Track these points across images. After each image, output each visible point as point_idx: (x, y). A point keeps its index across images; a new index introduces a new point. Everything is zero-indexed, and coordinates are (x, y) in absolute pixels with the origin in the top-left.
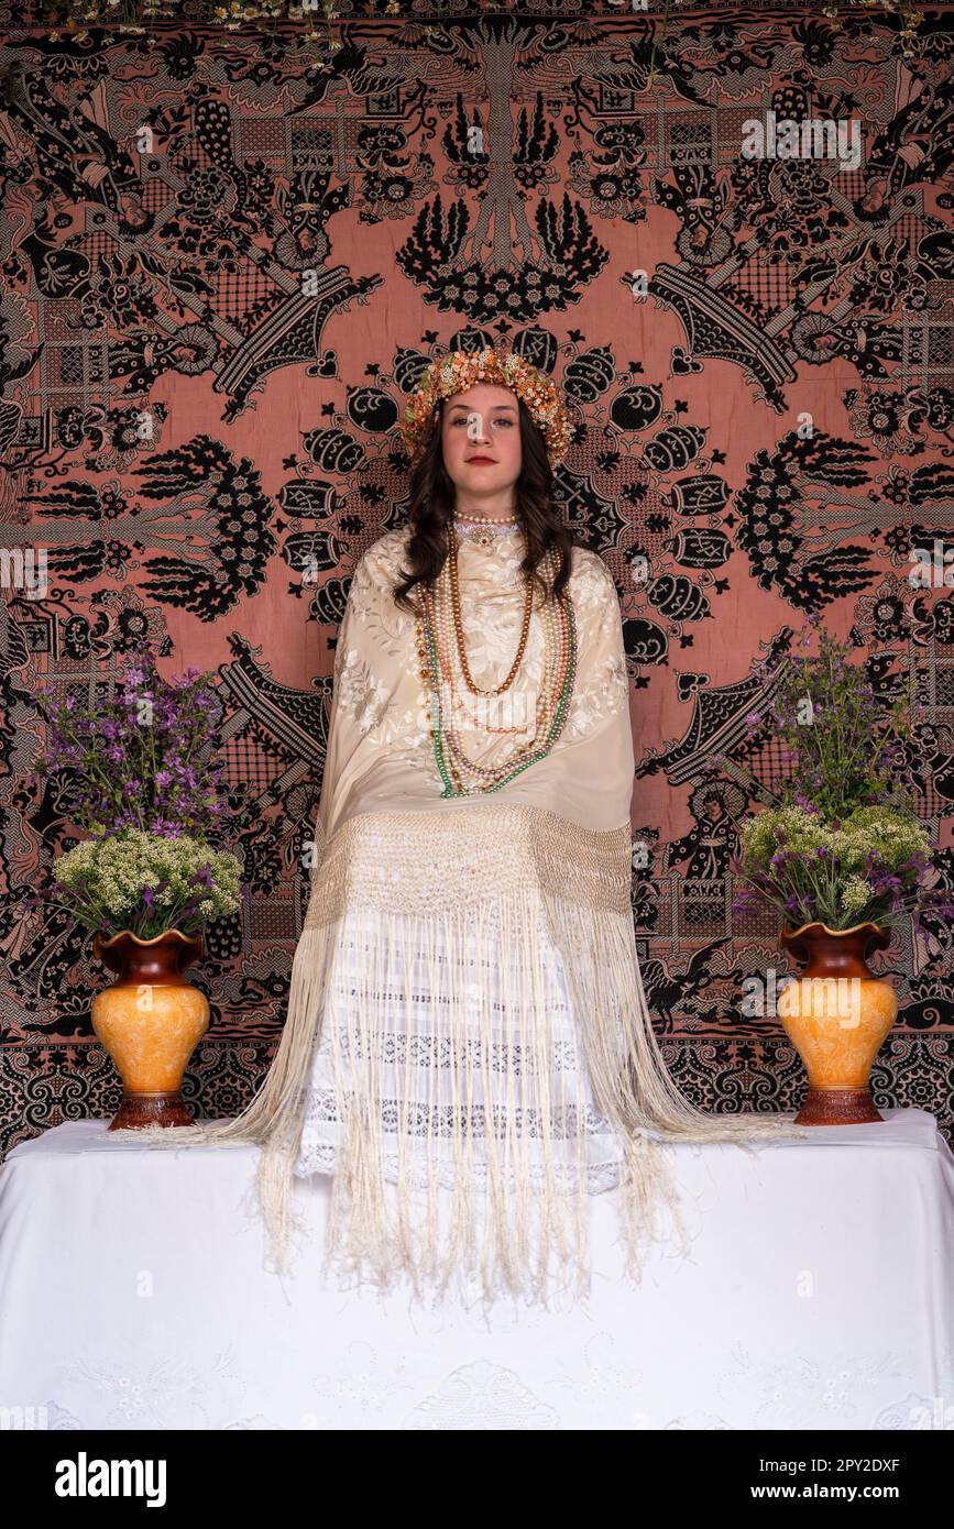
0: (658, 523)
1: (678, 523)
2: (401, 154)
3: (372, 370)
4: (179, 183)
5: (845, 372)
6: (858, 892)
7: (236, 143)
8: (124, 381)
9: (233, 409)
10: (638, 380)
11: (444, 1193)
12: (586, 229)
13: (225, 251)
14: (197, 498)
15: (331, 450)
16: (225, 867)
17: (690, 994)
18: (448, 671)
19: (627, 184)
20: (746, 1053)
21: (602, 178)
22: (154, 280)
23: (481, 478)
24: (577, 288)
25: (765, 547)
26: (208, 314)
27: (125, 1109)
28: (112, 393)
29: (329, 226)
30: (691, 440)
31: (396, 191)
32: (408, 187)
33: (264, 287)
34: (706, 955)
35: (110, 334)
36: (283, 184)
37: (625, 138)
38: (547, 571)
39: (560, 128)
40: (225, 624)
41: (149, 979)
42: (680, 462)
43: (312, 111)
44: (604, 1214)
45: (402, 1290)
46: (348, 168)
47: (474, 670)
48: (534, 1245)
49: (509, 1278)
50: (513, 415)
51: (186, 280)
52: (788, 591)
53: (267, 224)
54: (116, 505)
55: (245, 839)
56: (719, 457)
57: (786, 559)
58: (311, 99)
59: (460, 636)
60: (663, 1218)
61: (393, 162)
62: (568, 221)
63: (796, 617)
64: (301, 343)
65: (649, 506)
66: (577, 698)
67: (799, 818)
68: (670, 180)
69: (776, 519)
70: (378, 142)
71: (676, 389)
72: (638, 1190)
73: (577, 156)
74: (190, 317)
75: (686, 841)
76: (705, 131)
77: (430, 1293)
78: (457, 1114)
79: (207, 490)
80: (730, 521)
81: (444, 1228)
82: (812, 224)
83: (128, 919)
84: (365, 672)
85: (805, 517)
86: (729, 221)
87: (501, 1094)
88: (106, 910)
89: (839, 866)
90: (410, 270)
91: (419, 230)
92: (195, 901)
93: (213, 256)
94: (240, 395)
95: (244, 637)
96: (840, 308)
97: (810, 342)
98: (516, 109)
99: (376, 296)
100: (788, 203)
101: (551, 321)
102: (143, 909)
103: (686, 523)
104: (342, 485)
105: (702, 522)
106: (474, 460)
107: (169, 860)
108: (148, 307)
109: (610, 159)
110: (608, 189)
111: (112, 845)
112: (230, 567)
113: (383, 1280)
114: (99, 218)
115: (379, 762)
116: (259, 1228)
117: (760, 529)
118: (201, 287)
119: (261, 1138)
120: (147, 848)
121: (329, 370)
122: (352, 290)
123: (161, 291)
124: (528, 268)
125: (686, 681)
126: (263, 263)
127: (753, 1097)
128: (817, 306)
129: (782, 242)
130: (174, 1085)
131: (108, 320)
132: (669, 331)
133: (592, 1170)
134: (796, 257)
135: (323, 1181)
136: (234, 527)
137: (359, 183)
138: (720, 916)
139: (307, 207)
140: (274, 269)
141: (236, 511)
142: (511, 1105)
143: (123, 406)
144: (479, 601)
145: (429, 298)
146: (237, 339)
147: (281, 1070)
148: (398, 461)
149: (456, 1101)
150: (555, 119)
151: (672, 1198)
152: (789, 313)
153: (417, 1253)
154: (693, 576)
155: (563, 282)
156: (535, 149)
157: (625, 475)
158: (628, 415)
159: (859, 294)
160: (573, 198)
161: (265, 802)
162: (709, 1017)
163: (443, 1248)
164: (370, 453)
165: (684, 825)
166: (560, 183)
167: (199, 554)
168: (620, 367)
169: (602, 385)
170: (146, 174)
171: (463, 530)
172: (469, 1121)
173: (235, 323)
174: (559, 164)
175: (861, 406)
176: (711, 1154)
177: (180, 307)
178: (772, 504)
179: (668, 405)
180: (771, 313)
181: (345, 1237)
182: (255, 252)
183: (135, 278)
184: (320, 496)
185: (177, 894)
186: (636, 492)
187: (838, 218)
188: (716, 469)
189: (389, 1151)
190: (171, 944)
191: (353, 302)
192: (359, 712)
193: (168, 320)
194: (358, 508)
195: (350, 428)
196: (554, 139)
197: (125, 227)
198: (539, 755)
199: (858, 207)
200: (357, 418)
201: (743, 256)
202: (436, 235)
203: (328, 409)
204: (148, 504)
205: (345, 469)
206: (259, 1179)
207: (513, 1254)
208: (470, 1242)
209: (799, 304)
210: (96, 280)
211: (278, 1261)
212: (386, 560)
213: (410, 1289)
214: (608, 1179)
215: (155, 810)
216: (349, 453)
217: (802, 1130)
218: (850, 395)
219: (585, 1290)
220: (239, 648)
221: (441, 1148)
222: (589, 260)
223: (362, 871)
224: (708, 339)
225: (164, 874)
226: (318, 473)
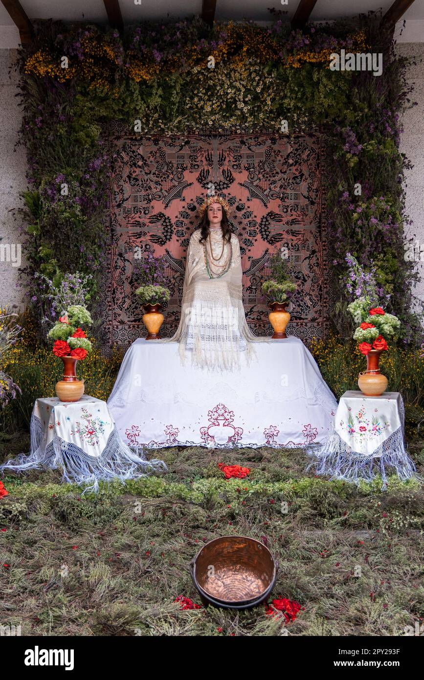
0: (244, 229)
1: (248, 229)
2: (197, 160)
3: (192, 200)
4: (156, 165)
5: (278, 201)
6: (284, 296)
7: (166, 158)
8: (146, 202)
9: (166, 207)
10: (241, 202)
11: (213, 352)
12: (231, 174)
13: (165, 178)
14: (159, 223)
15: (185, 215)
16: (168, 292)
17: (250, 315)
18: (209, 255)
19: (239, 166)
20: (260, 326)
21: (234, 165)
22: (151, 183)
23: (216, 220)
24: (230, 185)
25: (264, 233)
26: (161, 189)
27: (149, 336)
28: (144, 204)
29: (184, 173)
30: (250, 214)
31: (196, 167)
32: (198, 166)
33: (172, 185)
34: (253, 308)
35: (143, 193)
36: (175, 166)
37: (238, 158)
38: (227, 237)
39: (226, 155)
40: (165, 247)
41: (153, 312)
42: (248, 217)
43: (181, 152)
44: (242, 355)
45: (206, 369)
46: (187, 163)
47: (214, 256)
48: (230, 361)
49: (225, 367)
50: (221, 209)
51: (157, 183)
52: (268, 241)
53: (172, 173)
54: (144, 225)
55: (168, 286)
56: (255, 217)
57: (268, 235)
58: (180, 150)
59: (211, 249)
60: (253, 356)
61: (196, 162)
62: (228, 173)
63: (269, 246)
64: (178, 195)
65: (242, 226)
66: (233, 261)
67: (273, 283)
68: (246, 165)
69: (266, 228)
70: (193, 158)
71: (248, 204)
72: (248, 351)
73: (229, 161)
74: (158, 190)
75: (249, 287)
76: (253, 156)
77: (211, 370)
78: (215, 337)
79: (161, 222)
80: (257, 228)
81: (213, 358)
82: (272, 174)
83: (149, 301)
84: (193, 255)
85: (271, 227)
86: (257, 173)
87: (223, 333)
88: (146, 300)
89: (281, 291)
90: (199, 182)
91: (200, 174)
92: (162, 298)
93: (162, 179)
94: (167, 204)
95: (168, 249)
96: (278, 189)
97: (272, 196)
98: (218, 152)
99: (192, 186)
100: (268, 170)
101: (225, 191)
102: (153, 299)
103: (249, 229)
104: (186, 221)
105: (252, 228)
106: (214, 217)
107: (158, 290)
108: (150, 188)
109: (236, 162)
110: (235, 167)
111: (147, 287)
112: (165, 236)
113: (202, 367)
114: (141, 171)
115: (197, 272)
116: (179, 358)
117: (263, 230)
118: (160, 184)
119: (178, 341)
120: (153, 288)
121: (184, 200)
122: (188, 185)
123: (153, 185)
124: (221, 181)
125: (249, 258)
126: (172, 180)
127: (261, 334)
128: (273, 189)
129: (267, 177)
130: (158, 331)
131: (143, 190)
132: (246, 193)
133: (240, 347)
134: (270, 180)
135: (191, 349)
136: (166, 229)
137: (189, 165)
138: (255, 301)
139: (179, 170)
140: (173, 181)
141: (167, 226)
142: (225, 335)
143: (145, 206)
144: (215, 243)
145: (202, 187)
146: (167, 194)
147: (180, 329)
148: (197, 217)
149: (215, 335)
150: (225, 154)
151: (255, 352)
152: (268, 190)
153: (208, 362)
154: (251, 238)
155: (227, 184)
156: (222, 159)
157: (238, 220)
158: (239, 209)
159: (281, 187)
160: (229, 168)
161: (172, 280)
162: (253, 319)
163: (213, 361)
164: (191, 215)
165: (249, 284)
166: (226, 166)
167: (160, 234)
168: (237, 200)
169: (234, 203)
170: (150, 163)
171: (211, 230)
172: (218, 338)
173: (167, 191)
174: (226, 162)
175: (281, 208)
176: (262, 344)
177: (156, 188)
178: (265, 225)
179: (246, 207)
180: (265, 190)
181: (195, 360)
182: (170, 178)
183: (148, 182)
184: (182, 223)
185: (159, 296)
186: (240, 223)
187: (277, 173)
188: (255, 219)
189: (203, 344)
190: (157, 306)
191: (188, 187)
192: (193, 263)
193: (154, 190)
194: (189, 226)
195: (188, 211)
196: (225, 157)
197: (146, 173)
198: (227, 271)
199: (281, 171)
200: (189, 209)
201: (260, 180)
202: (204, 175)
203: (184, 207)
204: (150, 225)
205: (187, 218)
206: (179, 350)
207: (226, 363)
208: (218, 360)
209: (270, 189)
210: (140, 183)
211: (183, 364)
212: (197, 235)
213: (207, 369)
214: (243, 349)
215: (154, 281)
216: (187, 215)
217: (274, 340)
218: (279, 206)
219: (239, 369)
220: (167, 251)
221: (212, 343)
222: (232, 180)
223: (197, 292)
224: (254, 195)
225: (156, 293)
226: (182, 219)
